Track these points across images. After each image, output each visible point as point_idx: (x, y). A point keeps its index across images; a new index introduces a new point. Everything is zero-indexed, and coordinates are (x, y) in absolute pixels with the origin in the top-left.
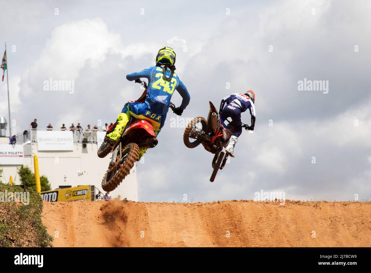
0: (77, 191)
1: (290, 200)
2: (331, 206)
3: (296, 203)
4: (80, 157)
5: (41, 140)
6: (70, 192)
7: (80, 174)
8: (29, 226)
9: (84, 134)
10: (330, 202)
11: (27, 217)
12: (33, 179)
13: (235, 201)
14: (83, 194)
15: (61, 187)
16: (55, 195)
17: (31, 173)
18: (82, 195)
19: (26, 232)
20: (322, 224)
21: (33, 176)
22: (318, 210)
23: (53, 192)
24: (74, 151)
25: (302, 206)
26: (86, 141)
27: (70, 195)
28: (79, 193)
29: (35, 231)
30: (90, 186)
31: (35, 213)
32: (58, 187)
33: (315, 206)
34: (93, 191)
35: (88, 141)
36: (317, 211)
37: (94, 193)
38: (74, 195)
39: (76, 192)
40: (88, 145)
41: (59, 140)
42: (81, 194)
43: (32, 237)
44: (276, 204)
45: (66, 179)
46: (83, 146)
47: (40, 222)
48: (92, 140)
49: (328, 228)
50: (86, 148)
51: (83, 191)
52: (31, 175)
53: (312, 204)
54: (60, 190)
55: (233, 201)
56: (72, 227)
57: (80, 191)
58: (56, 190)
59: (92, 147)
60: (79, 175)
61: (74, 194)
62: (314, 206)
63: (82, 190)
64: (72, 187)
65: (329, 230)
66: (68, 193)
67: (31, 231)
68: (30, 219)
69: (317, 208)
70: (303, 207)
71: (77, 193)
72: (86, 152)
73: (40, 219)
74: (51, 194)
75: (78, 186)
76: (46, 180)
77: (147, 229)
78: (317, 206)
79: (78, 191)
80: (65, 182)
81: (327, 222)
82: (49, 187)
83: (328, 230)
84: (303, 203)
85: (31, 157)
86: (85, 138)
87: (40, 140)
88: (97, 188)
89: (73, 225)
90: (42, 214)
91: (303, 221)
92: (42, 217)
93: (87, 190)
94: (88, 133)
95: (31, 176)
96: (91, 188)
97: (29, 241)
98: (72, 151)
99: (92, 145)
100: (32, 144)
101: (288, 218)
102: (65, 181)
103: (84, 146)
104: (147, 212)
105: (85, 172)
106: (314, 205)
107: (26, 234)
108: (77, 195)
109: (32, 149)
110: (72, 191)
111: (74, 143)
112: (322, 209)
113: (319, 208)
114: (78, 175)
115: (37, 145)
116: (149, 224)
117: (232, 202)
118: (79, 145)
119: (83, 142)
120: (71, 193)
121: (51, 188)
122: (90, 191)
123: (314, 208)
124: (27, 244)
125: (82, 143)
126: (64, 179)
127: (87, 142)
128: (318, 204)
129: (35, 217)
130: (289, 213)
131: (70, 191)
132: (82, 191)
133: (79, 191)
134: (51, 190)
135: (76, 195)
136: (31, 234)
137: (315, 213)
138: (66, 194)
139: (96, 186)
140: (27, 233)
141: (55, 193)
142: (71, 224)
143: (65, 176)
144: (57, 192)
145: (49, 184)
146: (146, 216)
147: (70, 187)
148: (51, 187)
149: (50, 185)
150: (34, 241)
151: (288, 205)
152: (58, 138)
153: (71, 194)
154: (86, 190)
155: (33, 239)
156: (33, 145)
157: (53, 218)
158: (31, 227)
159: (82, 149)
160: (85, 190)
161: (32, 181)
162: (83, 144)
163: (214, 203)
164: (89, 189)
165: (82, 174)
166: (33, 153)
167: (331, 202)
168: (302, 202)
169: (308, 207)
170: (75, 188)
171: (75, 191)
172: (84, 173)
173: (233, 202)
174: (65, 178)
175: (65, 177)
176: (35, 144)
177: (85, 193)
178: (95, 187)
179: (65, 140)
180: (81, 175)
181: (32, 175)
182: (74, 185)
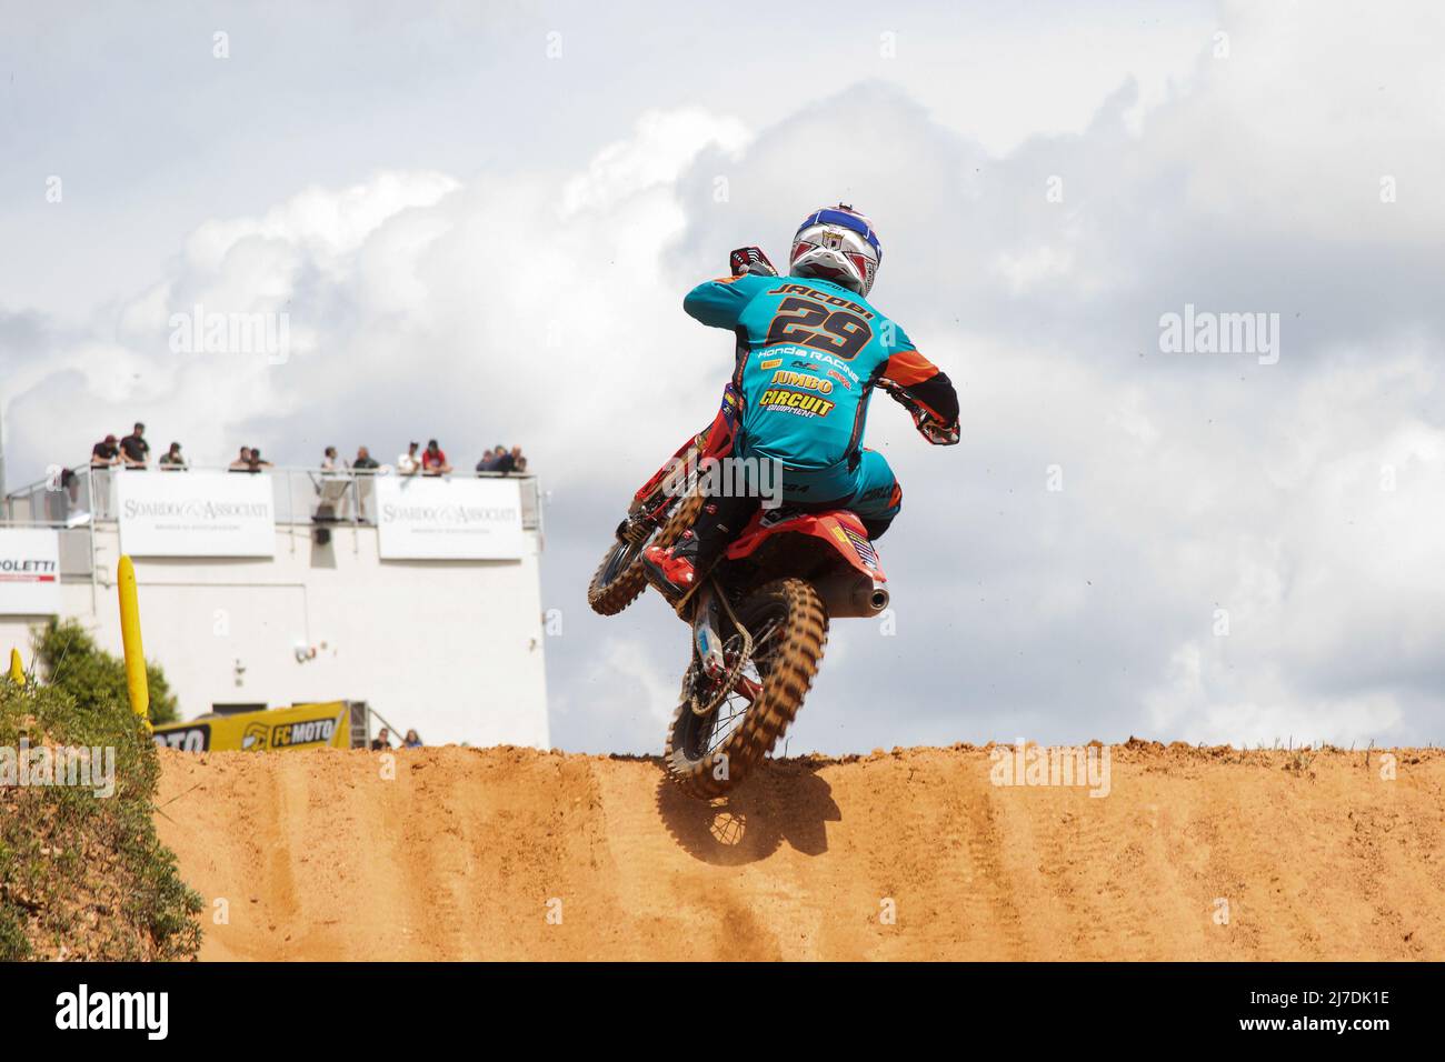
0: (292, 726)
1: (1190, 744)
2: (1355, 766)
3: (1214, 754)
4: (302, 585)
5: (135, 512)
6: (263, 729)
7: (302, 657)
8: (100, 848)
9: (321, 486)
10: (1351, 752)
11: (91, 812)
12: (99, 676)
13: (962, 746)
14: (317, 737)
15: (220, 709)
16: (194, 741)
17: (92, 650)
18: (314, 740)
19: (90, 871)
20: (1317, 838)
21: (101, 663)
22: (1302, 783)
23: (187, 730)
24: (277, 559)
25: (1237, 766)
26: (329, 516)
27: (261, 741)
28: (298, 733)
29: (128, 870)
30: (349, 705)
31: (123, 796)
32: (209, 710)
33: (1292, 767)
34: (358, 727)
35: (338, 515)
36: (1298, 788)
37: (363, 732)
38: (276, 742)
39: (288, 729)
40: (339, 534)
41: (212, 512)
42: (309, 738)
43: (114, 895)
44: (1131, 759)
45: (243, 677)
46: (315, 537)
47: (148, 835)
48: (352, 514)
49: (1342, 855)
50: (328, 545)
51: (319, 724)
52: (93, 657)
53: (1279, 758)
54: (217, 723)
55: (957, 749)
56: (283, 856)
57: (303, 726)
58: (201, 722)
59: (356, 540)
60: (300, 661)
61: (278, 736)
62: (1287, 767)
63: (314, 722)
64: (271, 707)
65: (1348, 861)
66: (252, 735)
67: (109, 870)
68: (107, 821)
69: (1298, 776)
70: (1240, 770)
71: (290, 735)
72: (330, 563)
73: (148, 820)
74: (181, 736)
75: (294, 705)
76: (157, 681)
77: (599, 865)
78: (1297, 765)
79: (296, 728)
80: (239, 689)
81: (1337, 830)
82: (171, 711)
83: (1343, 863)
84: (1243, 757)
85: (92, 583)
86: (326, 504)
87: (132, 509)
88: (376, 715)
89: (288, 846)
90: (156, 802)
91: (1241, 827)
92: (156, 814)
93: (333, 720)
94: (339, 483)
95: (91, 663)
96: (353, 714)
97: (100, 910)
98: (268, 559)
99: (354, 533)
100: (93, 526)
101: (1183, 817)
102: (239, 683)
103: (322, 538)
104: (597, 792)
105: (324, 646)
106: (1286, 762)
107: (90, 882)
108: (290, 744)
109: (97, 549)
110: (268, 727)
111: (277, 524)
112: (1320, 777)
113: (1305, 774)
114: (295, 660)
115: (118, 531)
116: (605, 844)
117: (953, 751)
118: (298, 535)
119: (316, 520)
120: (265, 733)
121: (179, 715)
122: (348, 727)
123: (1287, 775)
124: (94, 924)
125: (310, 525)
126: (232, 677)
127: (333, 521)
128: (1302, 757)
129: (128, 811)
130: (1184, 797)
131: (262, 725)
132: (311, 725)
133: (299, 724)
134: (179, 721)
135: (285, 741)
136: (111, 880)
137: (1292, 794)
138: (245, 736)
139: (372, 704)
140: (92, 876)
141: (198, 735)
142: (276, 845)
143: (238, 662)
144: (205, 730)
145: (169, 696)
146: (596, 807)
147: (261, 707)
148: (177, 710)
149: (175, 699)
150: (123, 910)
151: (1181, 765)
152: (209, 504)
153: (264, 737)
154: (329, 723)
155: (116, 900)
156: (97, 530)
157: (199, 817)
158: (109, 851)
159: (313, 550)
160: (324, 720)
161: (95, 683)
162: (316, 528)
163: (879, 756)
164: (344, 716)
165: (310, 653)
166: (98, 567)
167: (1355, 749)
168: (1237, 752)
169: (1262, 771)
170: (283, 712)
171: (283, 726)
172: (319, 652)
173: (954, 753)
174: (240, 671)
175: (241, 666)
176: (112, 527)
177: (325, 735)
178: (369, 710)
179: (237, 511)
180: (307, 657)
181: (98, 657)
182: (278, 700)
